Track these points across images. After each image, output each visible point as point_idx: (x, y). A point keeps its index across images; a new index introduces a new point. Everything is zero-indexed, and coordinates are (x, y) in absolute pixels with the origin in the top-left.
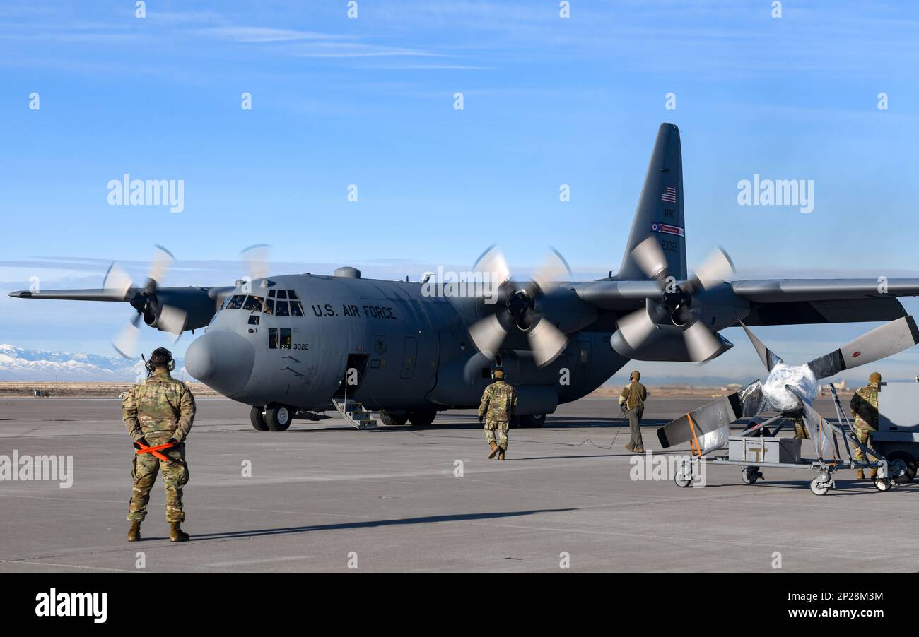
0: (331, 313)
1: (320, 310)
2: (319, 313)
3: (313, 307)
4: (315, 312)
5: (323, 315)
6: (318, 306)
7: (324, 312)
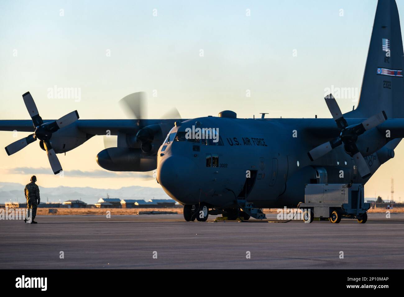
0: (237, 143)
1: (232, 142)
2: (231, 143)
3: (227, 139)
4: (229, 143)
5: (234, 145)
6: (230, 139)
7: (234, 143)
